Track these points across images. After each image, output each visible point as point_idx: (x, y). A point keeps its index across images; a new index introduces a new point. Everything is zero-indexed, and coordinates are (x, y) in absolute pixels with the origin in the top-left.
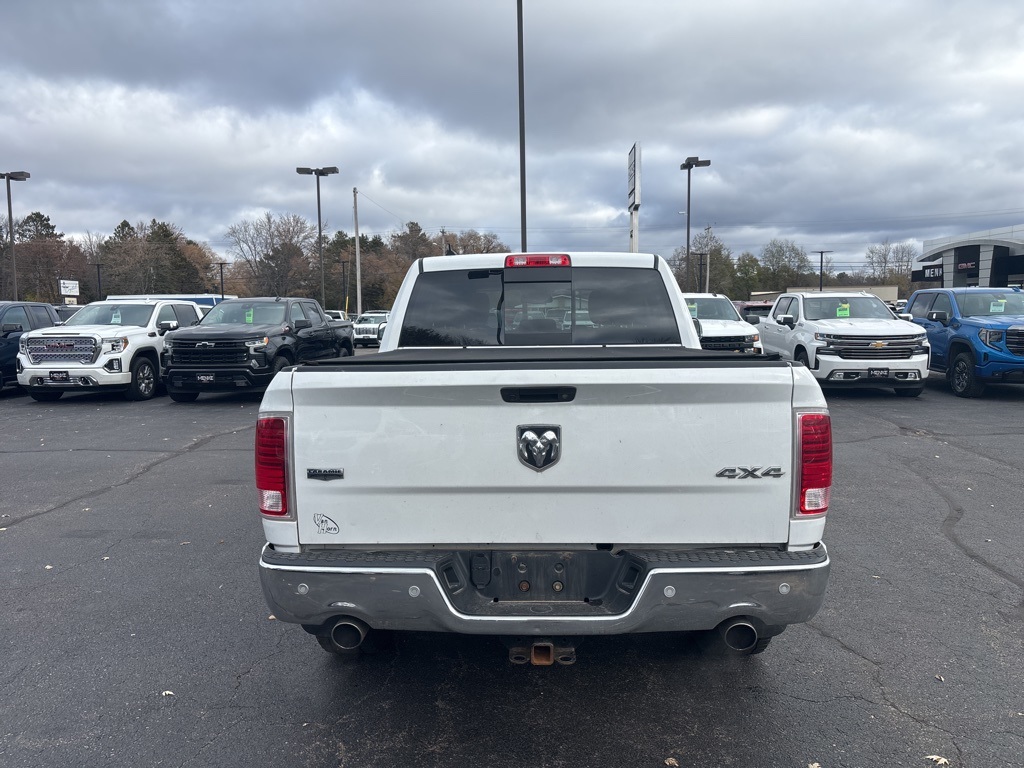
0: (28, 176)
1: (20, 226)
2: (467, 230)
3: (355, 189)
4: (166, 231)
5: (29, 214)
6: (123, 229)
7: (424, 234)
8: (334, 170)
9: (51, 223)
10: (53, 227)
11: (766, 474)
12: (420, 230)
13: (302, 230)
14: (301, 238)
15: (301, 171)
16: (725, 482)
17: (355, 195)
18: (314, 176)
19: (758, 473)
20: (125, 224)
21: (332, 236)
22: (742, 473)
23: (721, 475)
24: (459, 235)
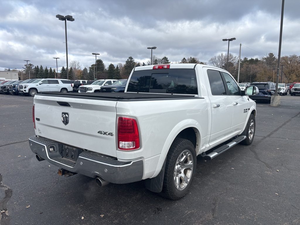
0: (156, 48)
1: (161, 60)
2: (292, 55)
3: (241, 44)
4: (194, 60)
5: (163, 57)
6: (184, 60)
7: (275, 57)
8: (234, 39)
9: (168, 59)
10: (168, 60)
11: (109, 134)
12: (273, 56)
13: (232, 58)
14: (231, 61)
15: (224, 40)
16: (99, 135)
17: (240, 46)
18: (228, 41)
19: (107, 134)
20: (184, 59)
21: (243, 59)
22: (104, 133)
23: (99, 132)
24: (289, 57)
